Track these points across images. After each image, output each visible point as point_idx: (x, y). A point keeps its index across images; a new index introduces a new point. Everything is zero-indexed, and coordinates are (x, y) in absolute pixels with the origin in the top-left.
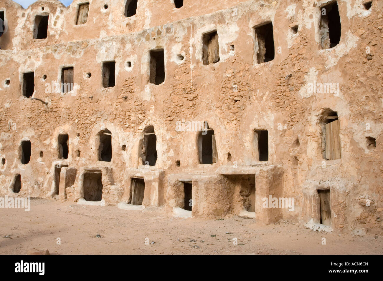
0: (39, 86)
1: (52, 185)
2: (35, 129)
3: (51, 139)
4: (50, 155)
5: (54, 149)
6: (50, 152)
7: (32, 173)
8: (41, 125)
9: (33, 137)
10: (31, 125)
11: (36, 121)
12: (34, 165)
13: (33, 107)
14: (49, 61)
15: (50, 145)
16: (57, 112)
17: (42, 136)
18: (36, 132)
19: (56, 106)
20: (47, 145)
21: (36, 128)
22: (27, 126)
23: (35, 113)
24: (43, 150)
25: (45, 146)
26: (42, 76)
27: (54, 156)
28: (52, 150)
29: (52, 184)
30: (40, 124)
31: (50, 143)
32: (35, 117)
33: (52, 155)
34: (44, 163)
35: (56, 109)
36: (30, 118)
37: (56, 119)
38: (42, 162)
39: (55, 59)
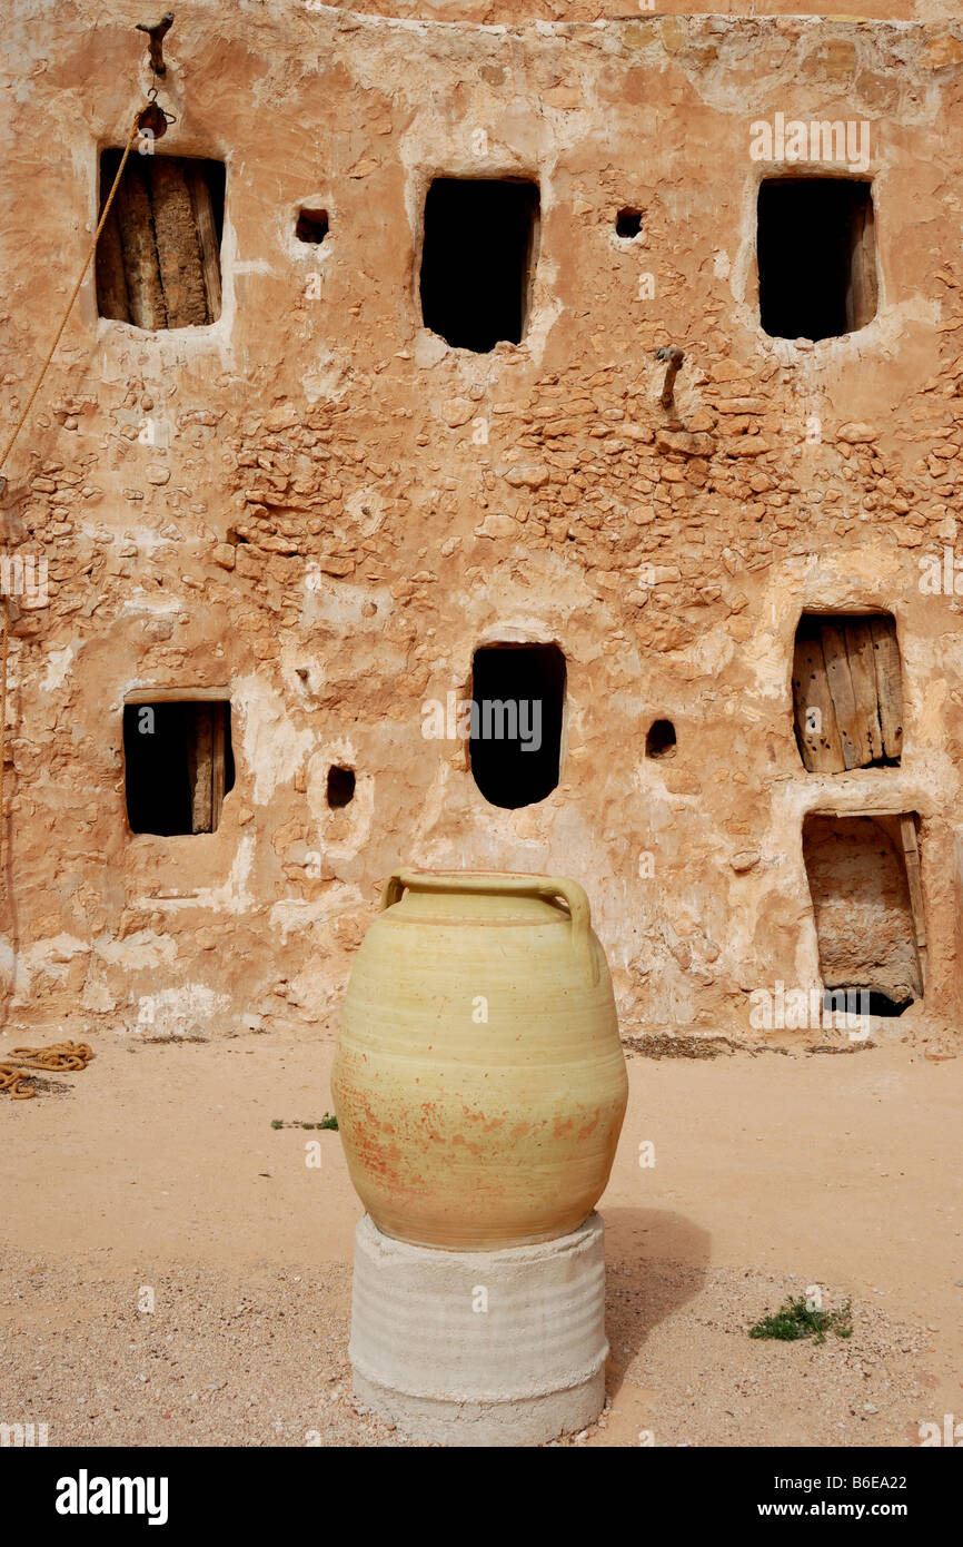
0: (587, 278)
1: (799, 948)
2: (588, 567)
3: (740, 640)
4: (741, 748)
5: (768, 704)
6: (737, 725)
7: (608, 872)
8: (637, 540)
9: (583, 620)
10: (547, 533)
11: (586, 511)
12: (615, 814)
13: (546, 410)
14: (652, 117)
15: (732, 676)
16: (761, 460)
17: (651, 613)
18: (602, 588)
19: (742, 422)
20: (707, 677)
21: (598, 557)
22: (515, 538)
23: (572, 459)
24: (678, 710)
25: (686, 682)
26: (612, 214)
27: (771, 749)
28: (753, 715)
29: (795, 942)
30: (629, 532)
31: (734, 665)
32: (577, 479)
33: (755, 743)
34: (691, 800)
35: (748, 444)
36: (535, 488)
37: (758, 510)
38: (672, 790)
39: (704, 111)
